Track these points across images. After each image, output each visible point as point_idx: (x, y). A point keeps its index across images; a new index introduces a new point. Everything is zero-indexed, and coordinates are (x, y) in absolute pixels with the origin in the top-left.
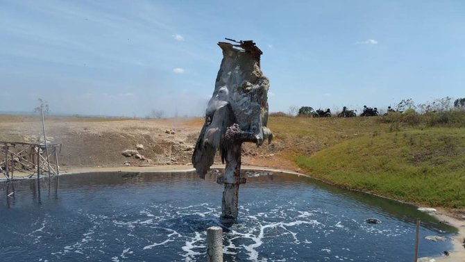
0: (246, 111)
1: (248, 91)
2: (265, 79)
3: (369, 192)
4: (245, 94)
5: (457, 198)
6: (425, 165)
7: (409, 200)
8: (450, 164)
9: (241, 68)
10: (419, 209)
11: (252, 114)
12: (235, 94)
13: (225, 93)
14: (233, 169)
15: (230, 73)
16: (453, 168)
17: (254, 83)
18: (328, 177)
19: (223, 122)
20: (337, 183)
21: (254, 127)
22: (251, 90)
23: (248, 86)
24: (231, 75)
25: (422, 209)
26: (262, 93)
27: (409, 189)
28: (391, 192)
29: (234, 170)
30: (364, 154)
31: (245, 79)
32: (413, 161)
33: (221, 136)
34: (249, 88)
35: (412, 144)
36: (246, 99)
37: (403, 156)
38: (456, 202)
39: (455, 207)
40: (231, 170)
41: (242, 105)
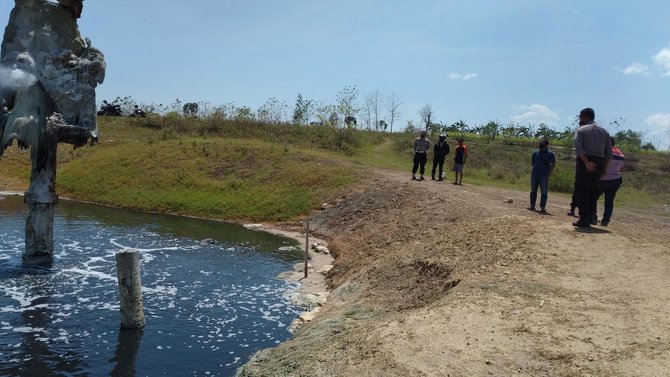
0: (71, 94)
1: (72, 66)
2: (97, 51)
3: (175, 214)
4: (67, 70)
5: (279, 211)
6: (232, 178)
7: (228, 218)
8: (258, 176)
9: (55, 29)
10: (245, 226)
11: (82, 101)
12: (48, 67)
13: (29, 63)
14: (48, 180)
15: (32, 33)
16: (262, 181)
17: (79, 54)
18: (106, 198)
19: (39, 109)
20: (125, 205)
21: (87, 119)
22: (76, 65)
23: (72, 59)
24: (35, 37)
25: (249, 226)
26: (97, 72)
27: (225, 206)
28: (204, 211)
29: (49, 183)
30: (148, 166)
31: (64, 47)
32: (215, 175)
33: (40, 131)
34: (75, 62)
35: (207, 155)
36: (68, 77)
37: (201, 169)
38: (280, 215)
39: (280, 220)
40: (44, 182)
41: (62, 86)
